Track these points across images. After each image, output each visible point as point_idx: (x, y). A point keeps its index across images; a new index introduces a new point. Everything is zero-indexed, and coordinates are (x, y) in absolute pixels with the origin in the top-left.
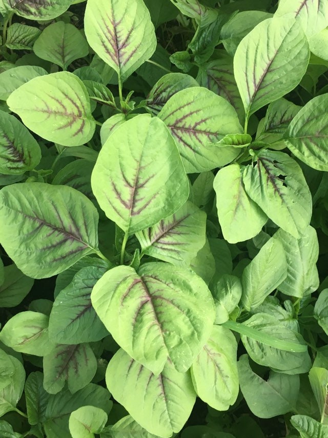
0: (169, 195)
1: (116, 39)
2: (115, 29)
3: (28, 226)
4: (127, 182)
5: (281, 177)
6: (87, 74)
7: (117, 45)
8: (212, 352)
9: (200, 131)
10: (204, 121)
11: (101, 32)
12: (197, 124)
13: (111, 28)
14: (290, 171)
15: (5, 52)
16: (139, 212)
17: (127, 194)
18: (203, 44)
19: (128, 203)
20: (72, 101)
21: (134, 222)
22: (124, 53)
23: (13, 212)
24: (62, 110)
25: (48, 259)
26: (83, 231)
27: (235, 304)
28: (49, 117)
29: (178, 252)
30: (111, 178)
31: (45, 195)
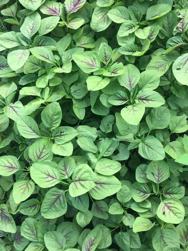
0: (54, 167)
1: (10, 167)
2: (7, 167)
3: (53, 209)
4: (47, 178)
5: (61, 133)
6: (18, 177)
7: (11, 167)
8: (103, 167)
9: (42, 151)
10: (39, 149)
11: (6, 171)
12: (40, 152)
13: (6, 168)
14: (60, 130)
15: (4, 200)
16: (56, 177)
17: (50, 179)
18: (19, 139)
19: (53, 179)
20: (23, 185)
21: (59, 179)
22: (14, 166)
23: (48, 212)
24: (24, 189)
25: (63, 206)
26: (58, 193)
27: (94, 155)
28: (24, 193)
29: (72, 169)
30: (44, 182)
31: (45, 201)
